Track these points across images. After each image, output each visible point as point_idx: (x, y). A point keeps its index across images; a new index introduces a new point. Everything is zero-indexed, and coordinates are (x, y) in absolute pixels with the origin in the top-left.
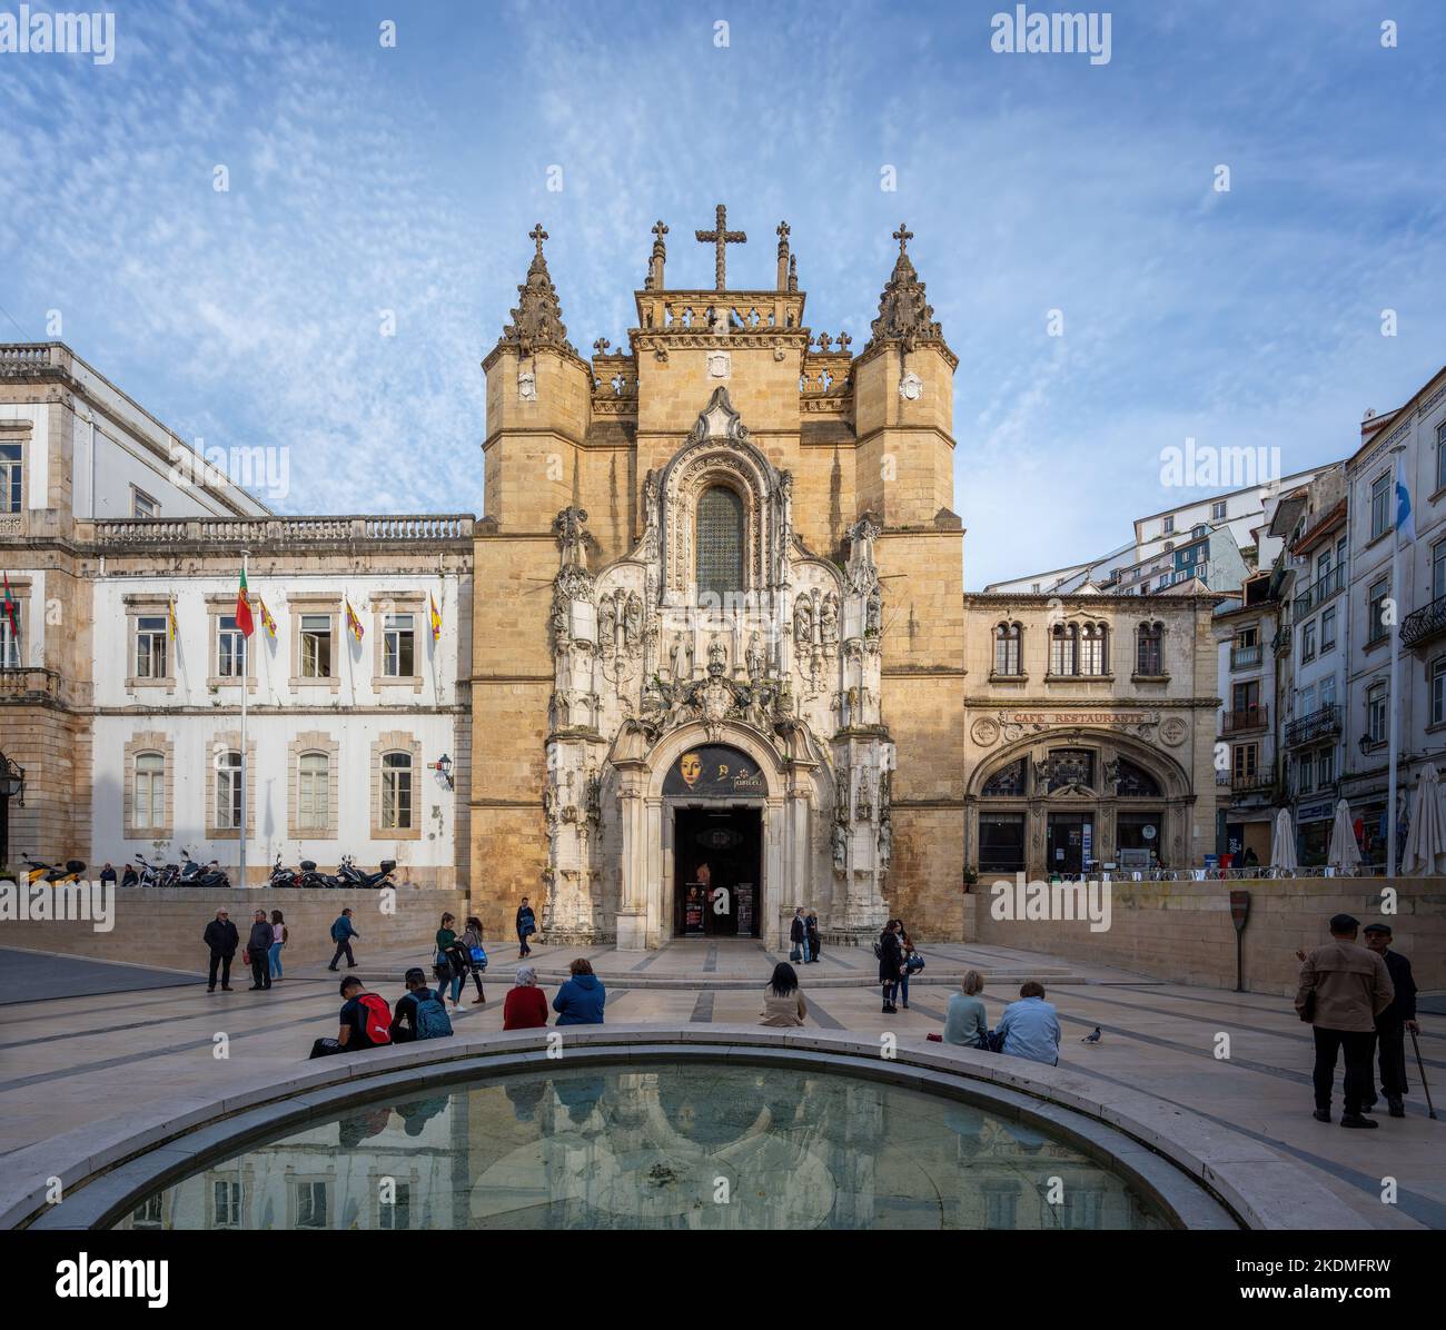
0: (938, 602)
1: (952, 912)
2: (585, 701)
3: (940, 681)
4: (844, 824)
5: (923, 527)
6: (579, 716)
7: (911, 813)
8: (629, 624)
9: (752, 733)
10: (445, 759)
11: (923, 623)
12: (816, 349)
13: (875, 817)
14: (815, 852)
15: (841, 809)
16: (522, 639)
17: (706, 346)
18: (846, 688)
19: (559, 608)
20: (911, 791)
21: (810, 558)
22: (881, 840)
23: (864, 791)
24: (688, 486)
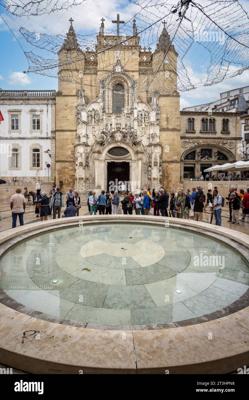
0: (174, 113)
1: (177, 188)
2: (84, 136)
3: (174, 132)
4: (150, 166)
5: (170, 95)
6: (83, 140)
7: (167, 164)
8: (95, 117)
9: (127, 144)
10: (49, 150)
11: (170, 118)
12: (142, 51)
13: (158, 165)
14: (143, 173)
15: (150, 163)
16: (68, 121)
17: (115, 50)
18: (151, 133)
19: (78, 114)
20: (167, 158)
21: (142, 102)
22: (160, 170)
23: (156, 158)
24: (111, 84)
